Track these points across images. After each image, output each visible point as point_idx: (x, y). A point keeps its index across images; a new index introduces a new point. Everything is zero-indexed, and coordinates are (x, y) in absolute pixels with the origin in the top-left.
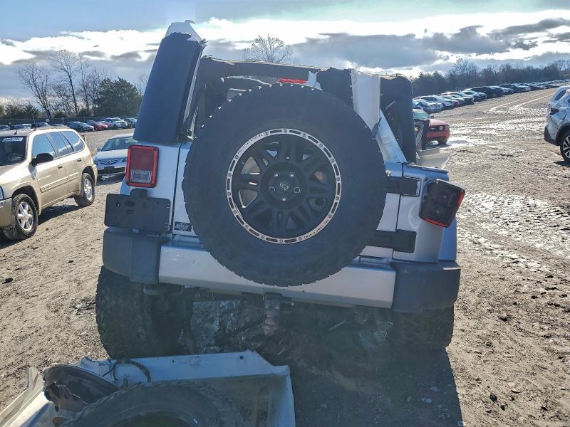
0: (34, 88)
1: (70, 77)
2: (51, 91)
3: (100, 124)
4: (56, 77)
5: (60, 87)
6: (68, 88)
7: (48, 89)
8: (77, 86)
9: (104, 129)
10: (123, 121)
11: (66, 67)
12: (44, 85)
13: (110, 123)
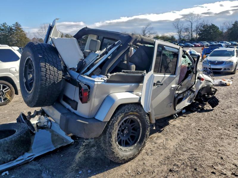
0: (177, 29)
1: (192, 24)
2: (183, 30)
3: (197, 44)
4: (186, 25)
5: (187, 28)
6: (190, 29)
7: (182, 30)
8: (194, 28)
9: (198, 46)
10: (208, 43)
11: (191, 20)
12: (181, 28)
13: (201, 44)
